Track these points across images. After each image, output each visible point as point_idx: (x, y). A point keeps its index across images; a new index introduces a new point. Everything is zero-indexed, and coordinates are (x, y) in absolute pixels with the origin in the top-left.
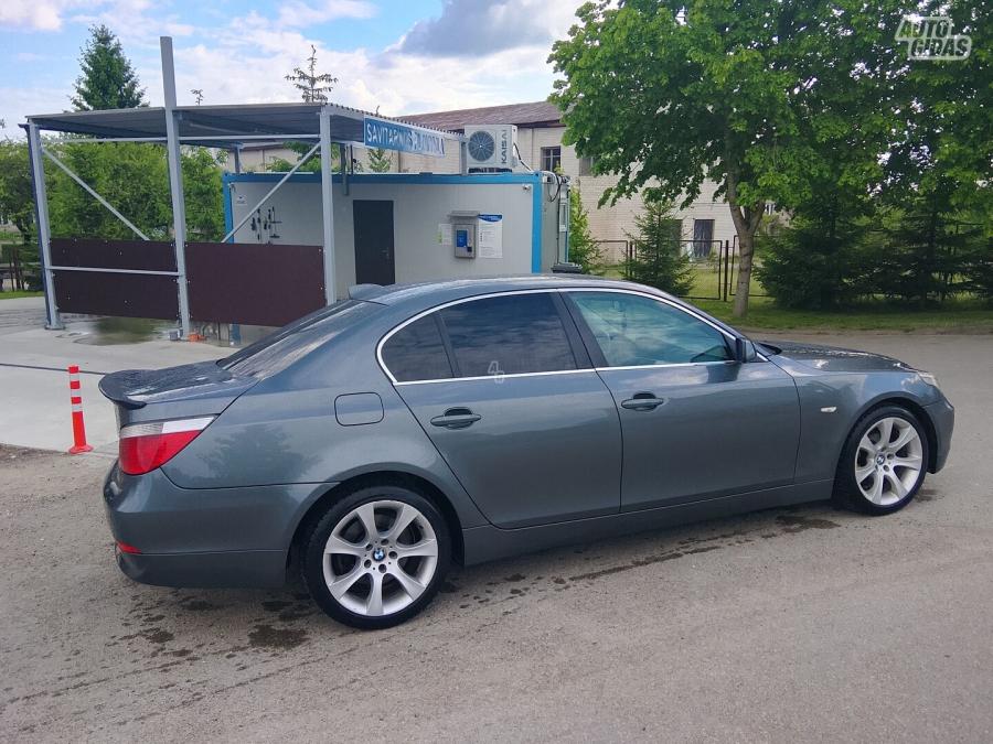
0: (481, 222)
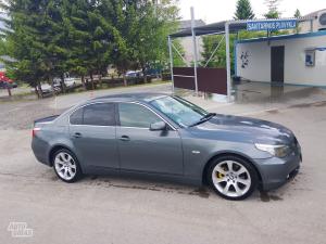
0: (317, 51)
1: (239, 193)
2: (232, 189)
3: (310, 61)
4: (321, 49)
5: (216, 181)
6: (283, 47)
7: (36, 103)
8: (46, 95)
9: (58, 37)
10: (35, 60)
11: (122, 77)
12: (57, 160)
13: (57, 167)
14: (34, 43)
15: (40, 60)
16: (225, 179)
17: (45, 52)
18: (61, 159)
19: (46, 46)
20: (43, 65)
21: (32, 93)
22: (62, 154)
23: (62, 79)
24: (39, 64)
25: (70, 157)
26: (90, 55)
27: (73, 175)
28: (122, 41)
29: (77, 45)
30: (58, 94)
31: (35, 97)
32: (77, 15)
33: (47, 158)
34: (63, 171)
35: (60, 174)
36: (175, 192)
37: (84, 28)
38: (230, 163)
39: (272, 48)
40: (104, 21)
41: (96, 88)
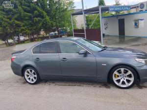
0: (140, 21)
1: (127, 85)
2: (123, 83)
3: (136, 25)
4: (141, 20)
5: (115, 79)
6: (124, 19)
7: (6, 48)
8: (11, 45)
9: (16, 16)
10: (4, 27)
11: (48, 35)
12: (26, 73)
13: (26, 77)
14: (4, 19)
15: (7, 27)
16: (119, 78)
17: (9, 24)
18: (28, 72)
19: (10, 20)
20: (9, 30)
21: (3, 44)
22: (29, 70)
23: (19, 37)
24: (7, 29)
25: (33, 71)
26: (32, 25)
27: (35, 80)
28: (47, 18)
29: (26, 20)
30: (17, 44)
31: (5, 46)
32: (25, 5)
33: (20, 72)
34: (29, 79)
35: (28, 80)
36: (92, 87)
37: (29, 12)
38: (122, 70)
39: (119, 20)
40: (38, 8)
41: (35, 41)
